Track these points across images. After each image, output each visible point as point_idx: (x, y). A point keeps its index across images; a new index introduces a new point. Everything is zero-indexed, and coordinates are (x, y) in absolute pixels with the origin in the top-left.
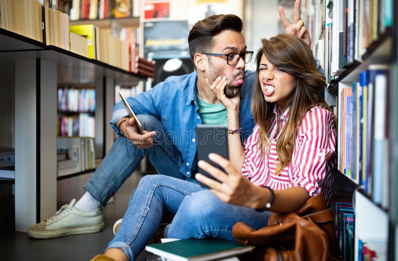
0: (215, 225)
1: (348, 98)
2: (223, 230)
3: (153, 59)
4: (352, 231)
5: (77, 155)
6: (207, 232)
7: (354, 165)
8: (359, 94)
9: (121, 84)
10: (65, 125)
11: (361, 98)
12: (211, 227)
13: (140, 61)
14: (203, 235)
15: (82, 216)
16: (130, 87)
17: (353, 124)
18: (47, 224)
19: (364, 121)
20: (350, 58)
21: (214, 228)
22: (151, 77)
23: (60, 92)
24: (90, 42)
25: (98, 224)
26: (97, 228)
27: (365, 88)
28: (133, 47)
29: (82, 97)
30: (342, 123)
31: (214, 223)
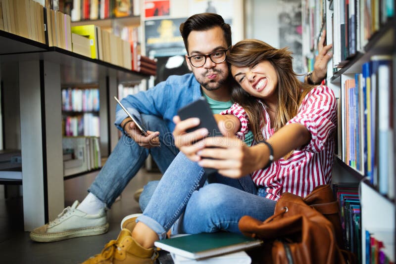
0: (225, 218)
1: (352, 90)
2: (233, 222)
3: (155, 57)
4: (358, 222)
5: (82, 154)
6: (218, 224)
7: (359, 156)
8: (362, 86)
9: (123, 82)
10: (70, 125)
11: (365, 89)
12: (222, 219)
13: (142, 59)
14: (214, 228)
15: (85, 218)
16: (133, 86)
17: (357, 115)
18: (50, 227)
19: (368, 112)
20: (352, 49)
21: (224, 220)
22: (154, 75)
23: (64, 93)
24: (92, 42)
25: (102, 226)
26: (101, 229)
27: (368, 79)
28: (135, 45)
29: (85, 97)
30: (346, 114)
31: (224, 215)
